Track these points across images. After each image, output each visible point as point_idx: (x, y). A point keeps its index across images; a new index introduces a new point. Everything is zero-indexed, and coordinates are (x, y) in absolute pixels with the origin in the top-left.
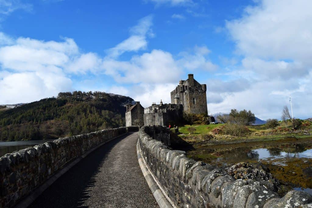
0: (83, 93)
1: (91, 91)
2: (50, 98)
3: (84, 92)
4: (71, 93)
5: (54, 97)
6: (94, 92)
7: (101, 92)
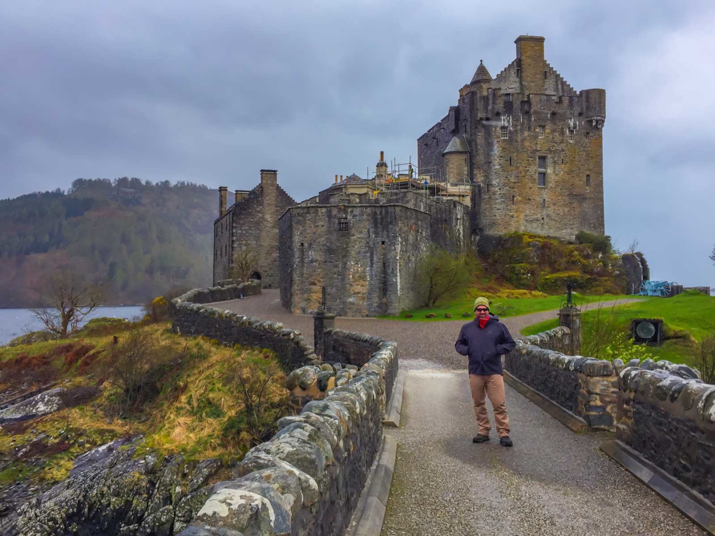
0: (143, 183)
1: (168, 180)
2: (47, 193)
3: (147, 183)
4: (110, 183)
5: (59, 189)
6: (176, 183)
7: (195, 186)
